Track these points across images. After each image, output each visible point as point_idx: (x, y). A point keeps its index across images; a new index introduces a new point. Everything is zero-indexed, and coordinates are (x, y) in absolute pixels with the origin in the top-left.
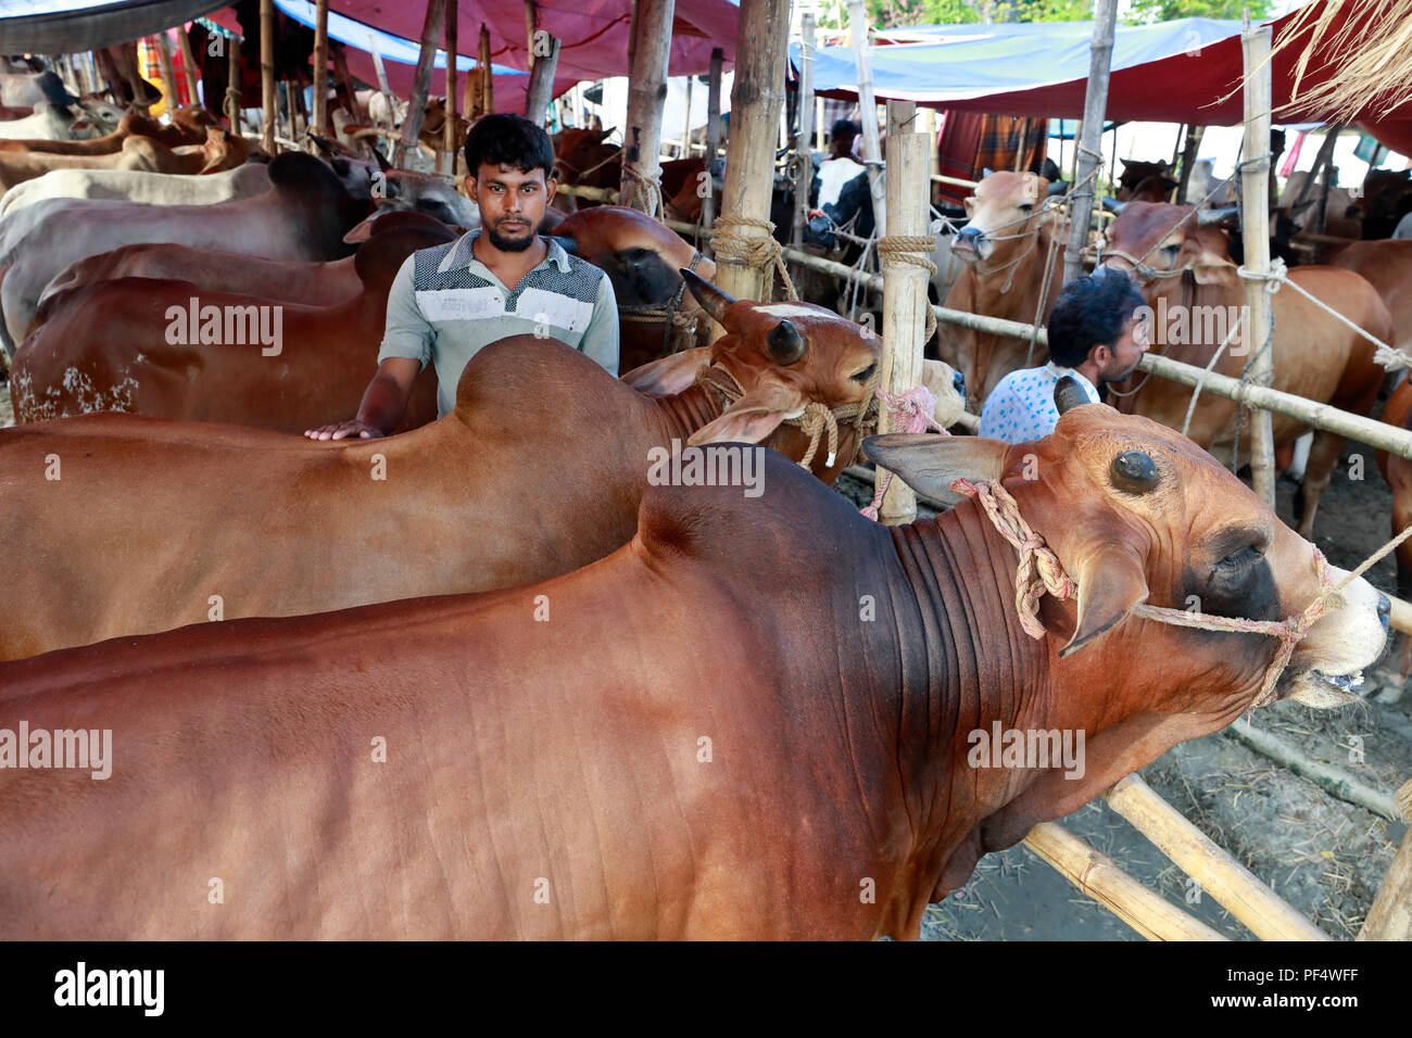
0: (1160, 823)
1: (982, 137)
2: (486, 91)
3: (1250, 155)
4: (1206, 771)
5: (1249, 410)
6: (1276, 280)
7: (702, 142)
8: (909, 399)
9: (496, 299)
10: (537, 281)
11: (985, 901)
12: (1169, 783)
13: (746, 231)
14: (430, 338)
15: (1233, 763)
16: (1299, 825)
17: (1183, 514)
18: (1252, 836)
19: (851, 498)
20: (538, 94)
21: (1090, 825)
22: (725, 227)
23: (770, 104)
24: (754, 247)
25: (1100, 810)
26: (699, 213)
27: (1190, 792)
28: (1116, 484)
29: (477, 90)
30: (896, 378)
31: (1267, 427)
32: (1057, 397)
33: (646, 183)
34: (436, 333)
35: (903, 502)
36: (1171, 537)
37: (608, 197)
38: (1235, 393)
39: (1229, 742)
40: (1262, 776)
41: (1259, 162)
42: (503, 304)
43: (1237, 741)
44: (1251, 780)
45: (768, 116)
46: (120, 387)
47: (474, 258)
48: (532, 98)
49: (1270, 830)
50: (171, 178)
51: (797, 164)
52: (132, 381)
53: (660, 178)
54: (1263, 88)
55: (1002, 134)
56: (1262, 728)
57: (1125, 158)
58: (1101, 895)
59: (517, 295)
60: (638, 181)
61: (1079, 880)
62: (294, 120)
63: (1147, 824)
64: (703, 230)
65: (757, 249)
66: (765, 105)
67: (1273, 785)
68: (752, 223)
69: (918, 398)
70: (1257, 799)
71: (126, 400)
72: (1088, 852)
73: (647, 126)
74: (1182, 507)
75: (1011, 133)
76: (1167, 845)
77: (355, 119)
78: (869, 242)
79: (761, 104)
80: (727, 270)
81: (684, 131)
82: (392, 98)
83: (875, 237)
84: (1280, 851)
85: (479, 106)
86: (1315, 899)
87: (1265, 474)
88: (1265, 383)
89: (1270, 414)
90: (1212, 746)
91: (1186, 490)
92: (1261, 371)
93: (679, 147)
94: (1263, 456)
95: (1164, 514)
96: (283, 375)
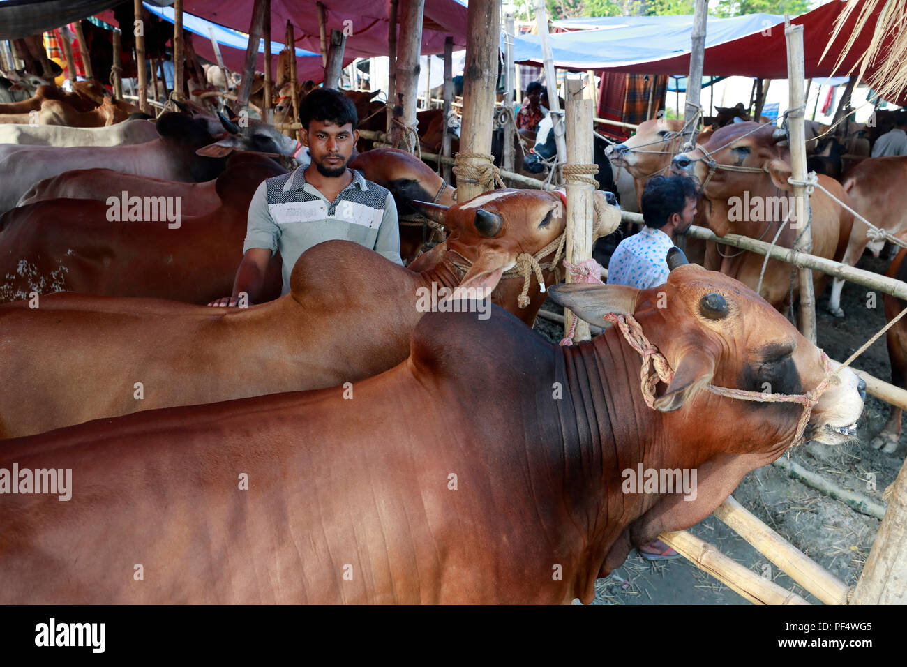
0: (745, 523)
1: (627, 92)
2: (292, 66)
3: (793, 106)
4: (778, 500)
5: (798, 268)
6: (811, 185)
7: (439, 97)
8: (583, 265)
9: (322, 208)
10: (348, 196)
11: (641, 589)
12: (756, 509)
13: (476, 162)
14: (278, 235)
15: (795, 494)
16: (837, 531)
17: (743, 332)
18: (807, 539)
19: (547, 333)
20: (332, 71)
21: (707, 538)
22: (462, 160)
23: (489, 80)
24: (482, 172)
25: (713, 529)
26: (440, 145)
27: (769, 514)
28: (703, 314)
29: (286, 65)
30: (576, 254)
31: (810, 279)
32: (668, 260)
33: (408, 130)
34: (281, 232)
35: (583, 332)
36: (735, 345)
37: (378, 137)
38: (788, 258)
39: (792, 481)
40: (813, 501)
41: (799, 111)
42: (327, 210)
43: (797, 480)
44: (806, 504)
45: (488, 87)
46: (57, 272)
47: (306, 182)
48: (329, 73)
49: (819, 535)
50: (77, 130)
51: (504, 114)
52: (64, 268)
53: (417, 127)
54: (799, 64)
55: (639, 89)
56: (812, 471)
57: (719, 106)
58: (709, 569)
59: (335, 205)
60: (403, 129)
61: (697, 561)
62: (156, 86)
63: (737, 524)
64: (443, 158)
65: (484, 173)
66: (486, 80)
67: (820, 507)
68: (479, 156)
69: (589, 265)
70: (810, 516)
71: (61, 280)
72: (701, 543)
73: (407, 92)
74: (743, 327)
75: (645, 89)
76: (749, 536)
77: (199, 85)
78: (553, 165)
79: (484, 80)
80: (464, 187)
81: (426, 90)
82: (226, 71)
83: (558, 161)
84: (825, 548)
85: (288, 75)
86: (847, 576)
87: (810, 309)
88: (807, 251)
89: (811, 270)
90: (782, 484)
91: (745, 317)
92: (804, 244)
93: (424, 101)
94: (807, 297)
95: (732, 331)
96: (170, 262)
